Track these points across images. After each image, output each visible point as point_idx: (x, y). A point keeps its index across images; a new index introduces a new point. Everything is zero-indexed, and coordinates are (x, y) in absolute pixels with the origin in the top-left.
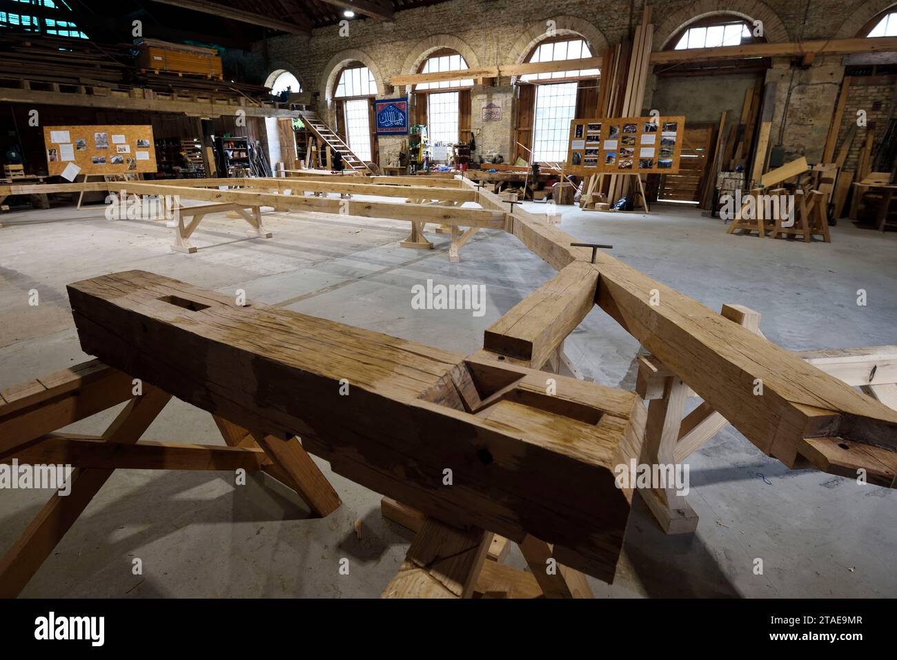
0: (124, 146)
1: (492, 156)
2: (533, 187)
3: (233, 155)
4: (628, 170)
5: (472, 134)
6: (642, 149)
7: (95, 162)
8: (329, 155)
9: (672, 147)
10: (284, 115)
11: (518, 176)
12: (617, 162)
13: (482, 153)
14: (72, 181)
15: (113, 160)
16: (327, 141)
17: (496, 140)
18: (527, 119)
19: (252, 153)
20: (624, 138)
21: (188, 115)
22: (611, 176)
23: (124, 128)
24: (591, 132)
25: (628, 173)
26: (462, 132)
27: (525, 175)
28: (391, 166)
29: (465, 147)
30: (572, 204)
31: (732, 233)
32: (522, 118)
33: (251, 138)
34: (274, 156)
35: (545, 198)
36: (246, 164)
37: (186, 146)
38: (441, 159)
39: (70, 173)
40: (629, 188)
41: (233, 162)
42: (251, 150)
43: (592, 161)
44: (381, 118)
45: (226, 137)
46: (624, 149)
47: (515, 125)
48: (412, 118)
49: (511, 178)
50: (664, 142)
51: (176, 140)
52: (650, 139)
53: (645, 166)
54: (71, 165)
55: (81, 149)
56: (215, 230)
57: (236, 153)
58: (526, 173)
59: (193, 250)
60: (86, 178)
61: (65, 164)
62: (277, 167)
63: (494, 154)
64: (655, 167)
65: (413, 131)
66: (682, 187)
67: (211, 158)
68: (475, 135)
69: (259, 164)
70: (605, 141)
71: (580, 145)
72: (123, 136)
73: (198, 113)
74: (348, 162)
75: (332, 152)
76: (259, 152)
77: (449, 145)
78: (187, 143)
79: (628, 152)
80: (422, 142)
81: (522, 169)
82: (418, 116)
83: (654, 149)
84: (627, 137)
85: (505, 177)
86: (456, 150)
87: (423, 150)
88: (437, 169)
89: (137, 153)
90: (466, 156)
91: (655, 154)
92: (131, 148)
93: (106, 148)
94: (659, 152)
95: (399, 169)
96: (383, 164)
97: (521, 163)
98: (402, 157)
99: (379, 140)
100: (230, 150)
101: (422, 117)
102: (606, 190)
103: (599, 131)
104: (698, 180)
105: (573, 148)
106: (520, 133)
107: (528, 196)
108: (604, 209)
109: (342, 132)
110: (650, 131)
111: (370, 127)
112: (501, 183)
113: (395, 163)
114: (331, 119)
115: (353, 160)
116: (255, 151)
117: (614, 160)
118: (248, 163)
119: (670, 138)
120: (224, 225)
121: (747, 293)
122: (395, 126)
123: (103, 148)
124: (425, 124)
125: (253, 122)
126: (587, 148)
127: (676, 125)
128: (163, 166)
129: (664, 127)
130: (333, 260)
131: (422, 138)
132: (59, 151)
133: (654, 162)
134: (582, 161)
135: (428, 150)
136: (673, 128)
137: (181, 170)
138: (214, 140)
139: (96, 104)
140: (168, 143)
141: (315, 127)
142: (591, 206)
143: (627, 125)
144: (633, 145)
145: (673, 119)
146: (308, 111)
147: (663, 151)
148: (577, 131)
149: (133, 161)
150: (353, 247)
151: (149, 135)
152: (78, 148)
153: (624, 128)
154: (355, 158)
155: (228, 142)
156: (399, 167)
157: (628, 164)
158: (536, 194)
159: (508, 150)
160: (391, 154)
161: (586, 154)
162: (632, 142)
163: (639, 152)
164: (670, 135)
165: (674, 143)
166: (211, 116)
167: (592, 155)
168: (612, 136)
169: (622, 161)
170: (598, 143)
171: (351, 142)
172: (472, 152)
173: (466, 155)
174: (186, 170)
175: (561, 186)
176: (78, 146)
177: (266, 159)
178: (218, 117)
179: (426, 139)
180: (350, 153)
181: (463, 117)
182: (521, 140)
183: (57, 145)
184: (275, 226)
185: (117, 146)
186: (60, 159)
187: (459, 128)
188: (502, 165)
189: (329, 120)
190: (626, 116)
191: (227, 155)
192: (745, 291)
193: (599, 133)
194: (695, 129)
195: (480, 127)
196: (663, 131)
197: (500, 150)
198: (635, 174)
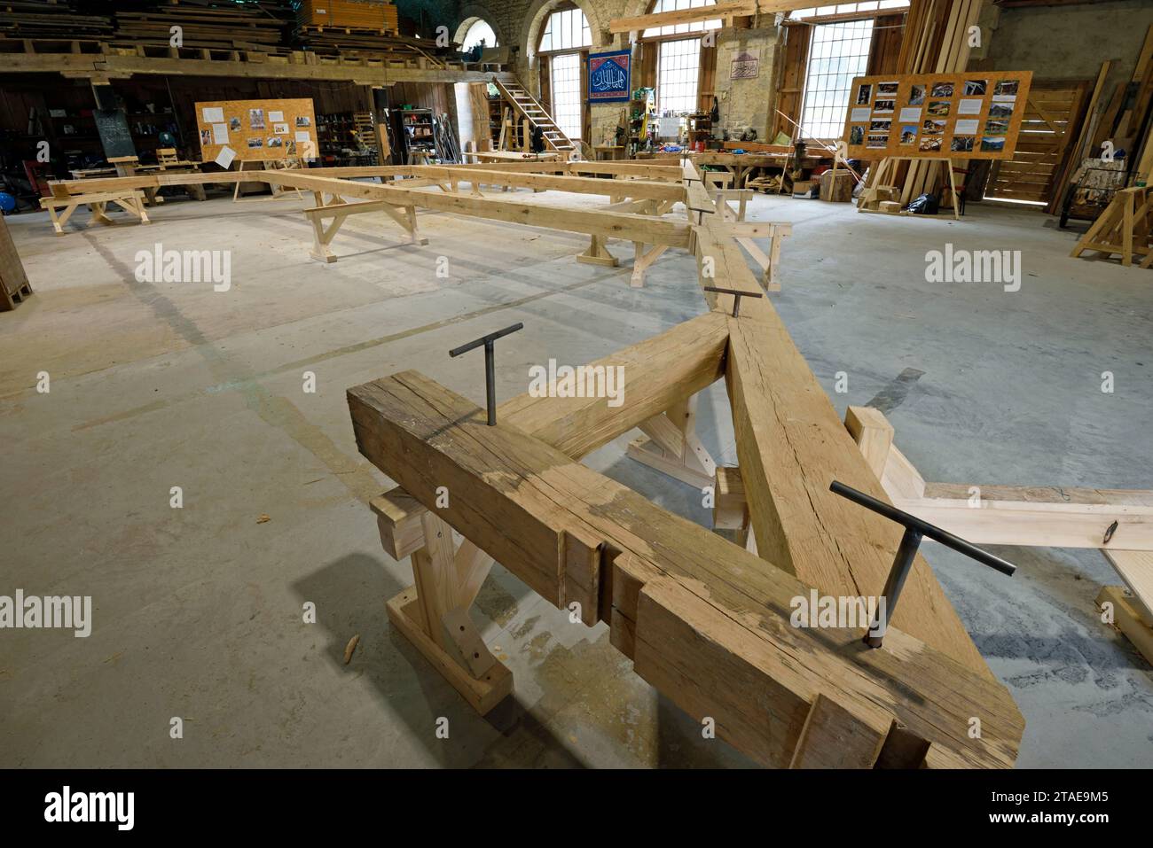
0: (283, 125)
1: (741, 130)
2: (794, 175)
3: (414, 133)
4: (934, 153)
5: (716, 99)
6: (958, 121)
7: (251, 145)
8: (527, 132)
9: (1007, 118)
10: (476, 77)
11: (774, 159)
12: (917, 141)
13: (728, 126)
14: (227, 168)
15: (270, 143)
16: (525, 112)
17: (748, 107)
18: (796, 75)
19: (439, 130)
20: (932, 104)
21: (358, 83)
22: (909, 162)
23: (281, 102)
24: (883, 96)
25: (936, 158)
26: (703, 96)
27: (784, 159)
28: (604, 145)
29: (705, 117)
30: (848, 201)
31: (1079, 257)
32: (789, 74)
33: (437, 109)
34: (465, 133)
35: (809, 194)
36: (430, 144)
37: (361, 123)
38: (671, 135)
39: (224, 159)
40: (938, 179)
41: (414, 142)
42: (437, 125)
43: (879, 139)
44: (595, 79)
45: (407, 109)
46: (930, 121)
47: (777, 85)
48: (635, 78)
49: (764, 162)
50: (996, 111)
51: (349, 115)
52: (973, 105)
53: (961, 148)
54: (225, 149)
55: (236, 130)
56: (368, 233)
57: (419, 130)
58: (786, 155)
59: (332, 260)
60: (242, 164)
61: (219, 148)
62: (468, 148)
63: (745, 128)
64: (976, 149)
65: (636, 96)
66: (1023, 180)
67: (385, 137)
68: (719, 100)
69: (446, 145)
70: (903, 110)
71: (864, 115)
72: (281, 112)
73: (368, 80)
74: (550, 140)
75: (531, 127)
76: (446, 128)
77: (683, 115)
78: (361, 118)
79: (936, 125)
80: (648, 112)
81: (782, 151)
82: (644, 75)
83: (977, 121)
84: (938, 103)
85: (756, 161)
86: (693, 123)
87: (647, 123)
88: (665, 149)
89: (296, 133)
90: (705, 131)
91: (979, 129)
92: (290, 128)
93: (263, 128)
94: (985, 126)
95: (616, 149)
96: (596, 144)
97: (784, 141)
98: (620, 133)
99: (592, 109)
100: (412, 126)
101: (649, 76)
102: (900, 183)
103: (895, 94)
104: (1051, 169)
105: (853, 120)
106: (784, 95)
107: (787, 189)
108: (893, 211)
109: (546, 101)
110: (974, 94)
111: (581, 91)
112: (750, 169)
113: (610, 142)
114: (533, 82)
115: (558, 138)
116: (442, 127)
117: (914, 137)
118: (433, 143)
119: (1005, 105)
120: (381, 226)
121: (1051, 358)
122: (613, 90)
123: (260, 128)
124: (653, 86)
125: (440, 88)
126: (874, 120)
127: (1016, 85)
128: (334, 147)
129: (997, 88)
130: (485, 278)
131: (648, 106)
132: (212, 133)
133: (976, 142)
134: (865, 140)
135: (656, 122)
136: (1011, 89)
137: (352, 153)
138: (388, 115)
139: (252, 74)
140: (339, 119)
141: (512, 93)
142: (873, 206)
143: (939, 84)
144: (946, 115)
145: (1012, 76)
146: (504, 73)
147: (991, 125)
148: (861, 95)
149: (292, 144)
150: (518, 260)
151: (310, 110)
152: (232, 129)
153: (933, 89)
154: (561, 135)
155: (410, 116)
156: (615, 146)
157: (935, 144)
158: (797, 186)
159: (765, 121)
160: (607, 129)
161: (872, 129)
162: (945, 110)
163: (953, 126)
164: (1005, 101)
165: (1011, 111)
166: (384, 84)
167: (881, 130)
168: (915, 101)
169: (926, 139)
170: (892, 111)
171: (557, 113)
172: (713, 124)
173: (706, 128)
174: (358, 153)
175: (833, 176)
176: (234, 125)
177: (455, 136)
178: (393, 84)
179: (653, 107)
180: (555, 128)
181: (705, 75)
182: (785, 109)
183: (210, 125)
184: (439, 229)
185: (275, 125)
186: (213, 142)
187: (698, 91)
188: (754, 143)
189: (530, 84)
190: (942, 72)
191: (408, 132)
192: (1051, 354)
193: (894, 97)
194: (1055, 89)
195: (727, 89)
196: (995, 94)
197: (754, 121)
198: (944, 159)
